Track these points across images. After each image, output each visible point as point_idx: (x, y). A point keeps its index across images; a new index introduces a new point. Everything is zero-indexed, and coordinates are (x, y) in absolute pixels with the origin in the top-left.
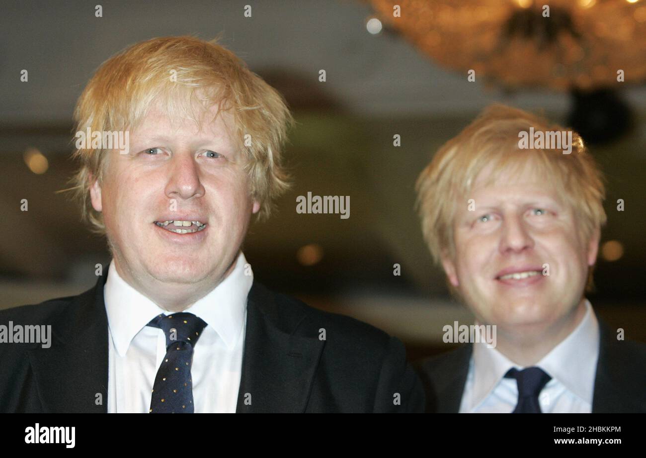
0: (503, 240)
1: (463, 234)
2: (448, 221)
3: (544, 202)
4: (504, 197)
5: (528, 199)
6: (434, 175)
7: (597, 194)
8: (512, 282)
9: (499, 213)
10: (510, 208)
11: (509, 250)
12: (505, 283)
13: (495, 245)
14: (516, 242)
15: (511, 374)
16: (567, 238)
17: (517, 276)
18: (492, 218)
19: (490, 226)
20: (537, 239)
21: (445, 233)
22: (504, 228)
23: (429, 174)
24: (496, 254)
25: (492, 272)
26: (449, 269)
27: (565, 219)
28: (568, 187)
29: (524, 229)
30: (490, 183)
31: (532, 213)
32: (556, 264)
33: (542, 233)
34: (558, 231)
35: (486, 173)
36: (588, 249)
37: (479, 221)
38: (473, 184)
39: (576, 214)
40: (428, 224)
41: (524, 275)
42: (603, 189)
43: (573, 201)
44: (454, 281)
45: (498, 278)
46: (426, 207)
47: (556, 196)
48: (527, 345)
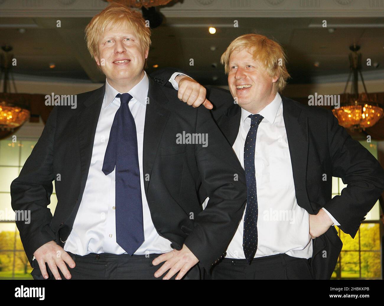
0: (115, 49)
1: (101, 47)
2: (96, 43)
3: (130, 36)
4: (116, 34)
5: (124, 35)
6: (91, 27)
7: (148, 34)
8: (119, 64)
9: (114, 40)
10: (118, 38)
11: (118, 52)
12: (116, 64)
13: (113, 51)
14: (120, 50)
15: (118, 96)
16: (138, 49)
17: (120, 62)
18: (111, 41)
19: (111, 44)
20: (127, 49)
21: (95, 46)
22: (116, 45)
23: (89, 26)
24: (113, 54)
25: (112, 61)
26: (96, 59)
27: (137, 42)
28: (138, 31)
29: (123, 46)
30: (111, 29)
31: (126, 40)
32: (134, 58)
33: (129, 47)
34: (134, 46)
35: (109, 25)
36: (145, 53)
37: (107, 42)
38: (105, 30)
39: (141, 40)
40: (89, 44)
41: (123, 61)
42: (150, 32)
43: (140, 36)
44: (98, 64)
45: (114, 62)
46: (88, 38)
47: (134, 34)
48: (124, 86)
